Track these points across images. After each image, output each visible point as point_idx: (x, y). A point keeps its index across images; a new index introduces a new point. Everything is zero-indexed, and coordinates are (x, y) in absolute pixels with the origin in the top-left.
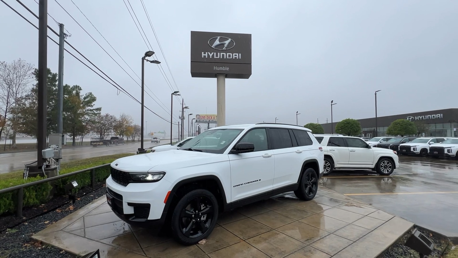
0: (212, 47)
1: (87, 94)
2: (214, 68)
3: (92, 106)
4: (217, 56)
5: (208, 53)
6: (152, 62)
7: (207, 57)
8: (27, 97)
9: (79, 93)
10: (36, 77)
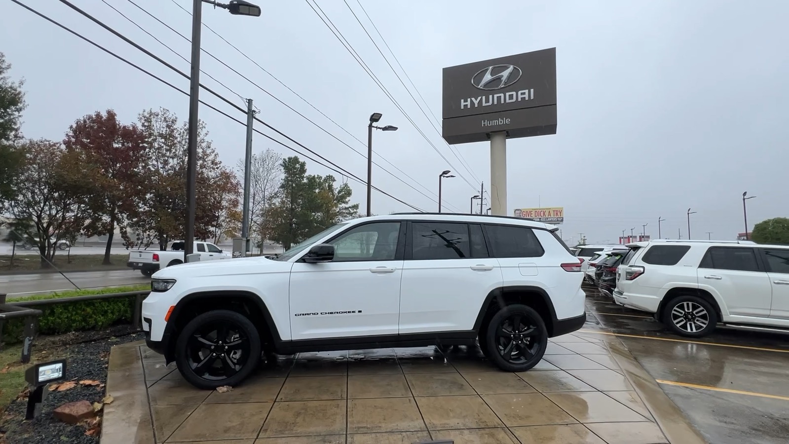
0: (479, 87)
1: (342, 186)
2: (483, 123)
3: (347, 203)
4: (487, 101)
5: (471, 100)
6: (385, 129)
7: (469, 107)
8: (276, 195)
9: (332, 185)
10: (284, 169)
